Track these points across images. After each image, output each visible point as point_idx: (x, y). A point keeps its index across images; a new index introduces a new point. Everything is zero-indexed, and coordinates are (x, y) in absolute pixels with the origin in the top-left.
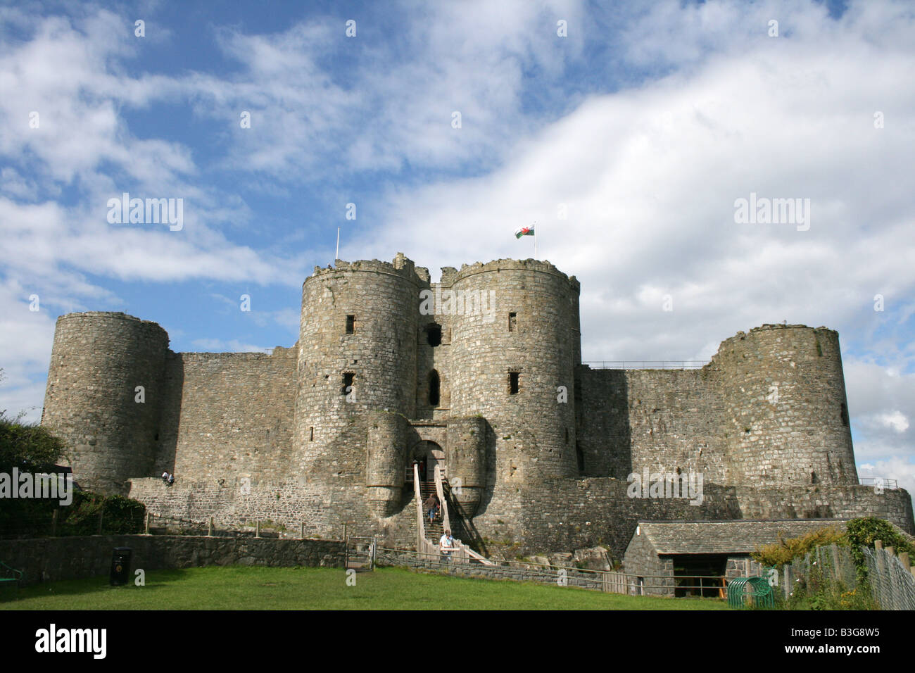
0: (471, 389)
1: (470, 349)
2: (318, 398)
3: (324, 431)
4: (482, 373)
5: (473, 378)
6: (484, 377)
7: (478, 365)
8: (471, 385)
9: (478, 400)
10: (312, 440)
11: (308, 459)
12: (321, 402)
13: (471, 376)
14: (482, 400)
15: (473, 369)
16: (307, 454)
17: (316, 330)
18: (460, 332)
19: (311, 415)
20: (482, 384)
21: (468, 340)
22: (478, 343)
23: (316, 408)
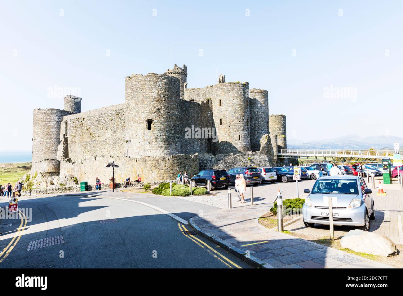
0: (259, 126)
1: (258, 114)
2: (241, 126)
3: (244, 137)
4: (262, 122)
5: (259, 123)
6: (263, 123)
7: (261, 119)
8: (259, 124)
9: (261, 129)
10: (240, 139)
11: (240, 145)
12: (242, 128)
13: (259, 122)
14: (262, 129)
15: (259, 120)
16: (239, 144)
17: (239, 103)
18: (254, 108)
19: (239, 131)
20: (262, 125)
21: (258, 111)
22: (261, 113)
23: (241, 129)
